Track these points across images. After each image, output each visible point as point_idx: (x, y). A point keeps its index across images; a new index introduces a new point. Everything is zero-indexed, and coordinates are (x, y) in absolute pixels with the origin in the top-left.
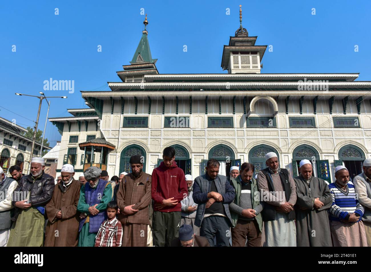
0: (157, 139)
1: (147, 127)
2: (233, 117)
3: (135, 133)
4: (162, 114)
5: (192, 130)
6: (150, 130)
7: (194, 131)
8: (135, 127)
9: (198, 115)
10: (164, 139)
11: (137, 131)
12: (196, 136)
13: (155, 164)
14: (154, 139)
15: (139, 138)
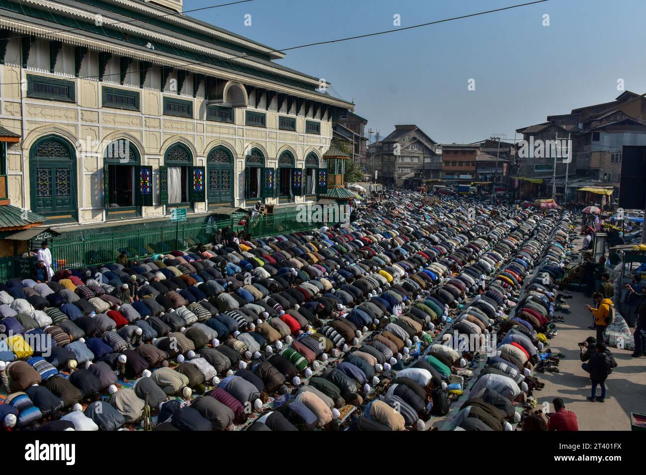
0: (92, 128)
1: (74, 103)
2: (192, 102)
3: (52, 112)
4: (98, 80)
5: (143, 116)
6: (79, 108)
7: (147, 119)
8: (52, 100)
9: (151, 92)
10: (104, 128)
11: (54, 108)
12: (148, 127)
13: (91, 173)
14: (87, 127)
15: (61, 123)
